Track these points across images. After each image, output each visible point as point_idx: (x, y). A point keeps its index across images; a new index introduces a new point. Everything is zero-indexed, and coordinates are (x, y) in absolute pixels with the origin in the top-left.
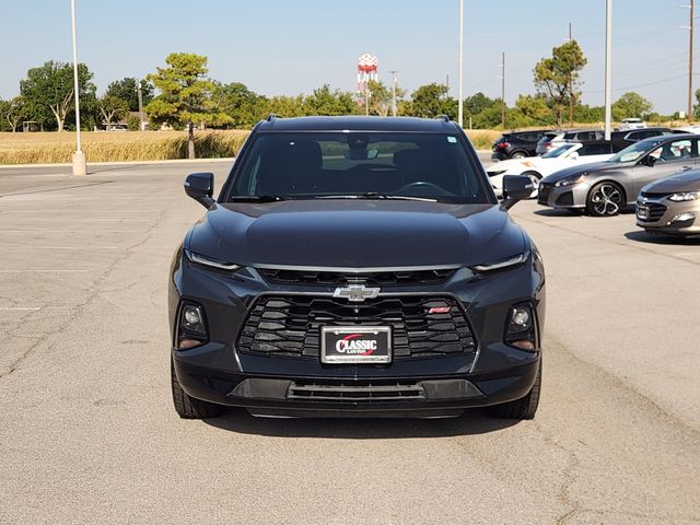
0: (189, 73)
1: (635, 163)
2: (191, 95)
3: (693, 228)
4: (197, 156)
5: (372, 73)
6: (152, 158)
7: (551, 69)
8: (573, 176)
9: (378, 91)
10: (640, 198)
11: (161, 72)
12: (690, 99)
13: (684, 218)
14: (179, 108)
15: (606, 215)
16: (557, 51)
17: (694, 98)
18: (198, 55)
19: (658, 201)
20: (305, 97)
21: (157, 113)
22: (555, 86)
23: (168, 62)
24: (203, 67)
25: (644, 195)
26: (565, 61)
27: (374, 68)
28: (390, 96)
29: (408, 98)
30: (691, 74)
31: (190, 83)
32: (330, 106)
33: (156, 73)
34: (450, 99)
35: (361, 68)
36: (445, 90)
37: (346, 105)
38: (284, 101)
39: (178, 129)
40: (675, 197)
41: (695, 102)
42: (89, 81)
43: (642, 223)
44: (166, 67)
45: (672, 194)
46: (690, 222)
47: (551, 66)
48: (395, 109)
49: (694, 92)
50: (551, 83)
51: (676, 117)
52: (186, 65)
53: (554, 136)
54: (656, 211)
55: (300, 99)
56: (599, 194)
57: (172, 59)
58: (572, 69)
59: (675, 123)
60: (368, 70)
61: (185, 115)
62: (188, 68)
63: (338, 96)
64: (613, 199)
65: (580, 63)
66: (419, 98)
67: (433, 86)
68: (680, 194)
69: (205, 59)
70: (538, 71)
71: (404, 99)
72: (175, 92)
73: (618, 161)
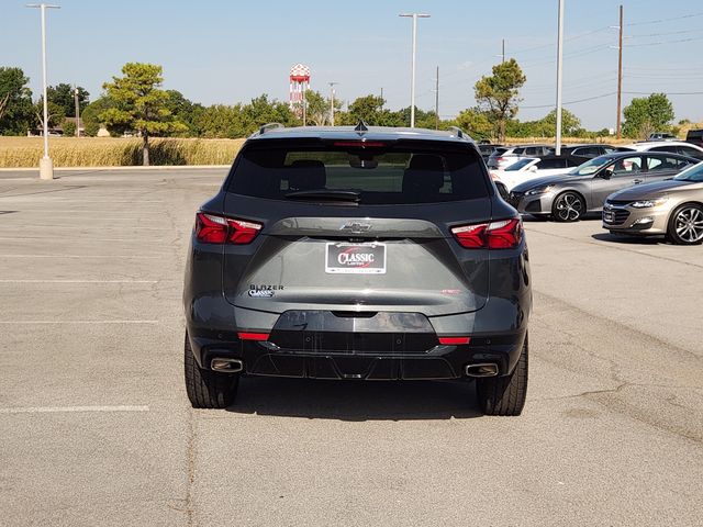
0: (145, 83)
1: (593, 176)
2: (146, 103)
3: (651, 230)
4: (151, 164)
5: (305, 83)
6: (106, 164)
7: (492, 85)
8: (541, 186)
9: (315, 102)
10: (607, 205)
11: (117, 81)
12: (619, 116)
13: (644, 221)
14: (135, 116)
15: (569, 221)
16: (496, 70)
17: (622, 115)
18: (153, 64)
19: (623, 208)
20: (243, 106)
21: (112, 120)
22: (496, 103)
23: (124, 72)
24: (158, 76)
25: (610, 202)
26: (505, 79)
27: (307, 78)
28: (328, 107)
29: (345, 109)
30: (620, 92)
31: (146, 92)
32: (267, 115)
33: (113, 82)
34: (387, 112)
35: (294, 79)
36: (381, 102)
37: (283, 115)
38: (222, 109)
39: (114, 136)
40: (637, 204)
41: (623, 120)
42: (24, 86)
43: (607, 226)
44: (122, 76)
45: (635, 202)
46: (649, 225)
47: (492, 83)
48: (332, 120)
49: (622, 110)
50: (492, 99)
51: (605, 133)
52: (141, 75)
53: (505, 151)
54: (621, 216)
55: (237, 108)
56: (563, 203)
57: (128, 68)
58: (512, 86)
59: (604, 139)
60: (300, 80)
61: (140, 123)
62: (144, 77)
63: (275, 106)
64: (575, 207)
65: (520, 80)
66: (357, 110)
67: (370, 98)
68: (641, 202)
69: (160, 68)
70: (479, 88)
71: (342, 110)
72: (131, 101)
73: (577, 174)
